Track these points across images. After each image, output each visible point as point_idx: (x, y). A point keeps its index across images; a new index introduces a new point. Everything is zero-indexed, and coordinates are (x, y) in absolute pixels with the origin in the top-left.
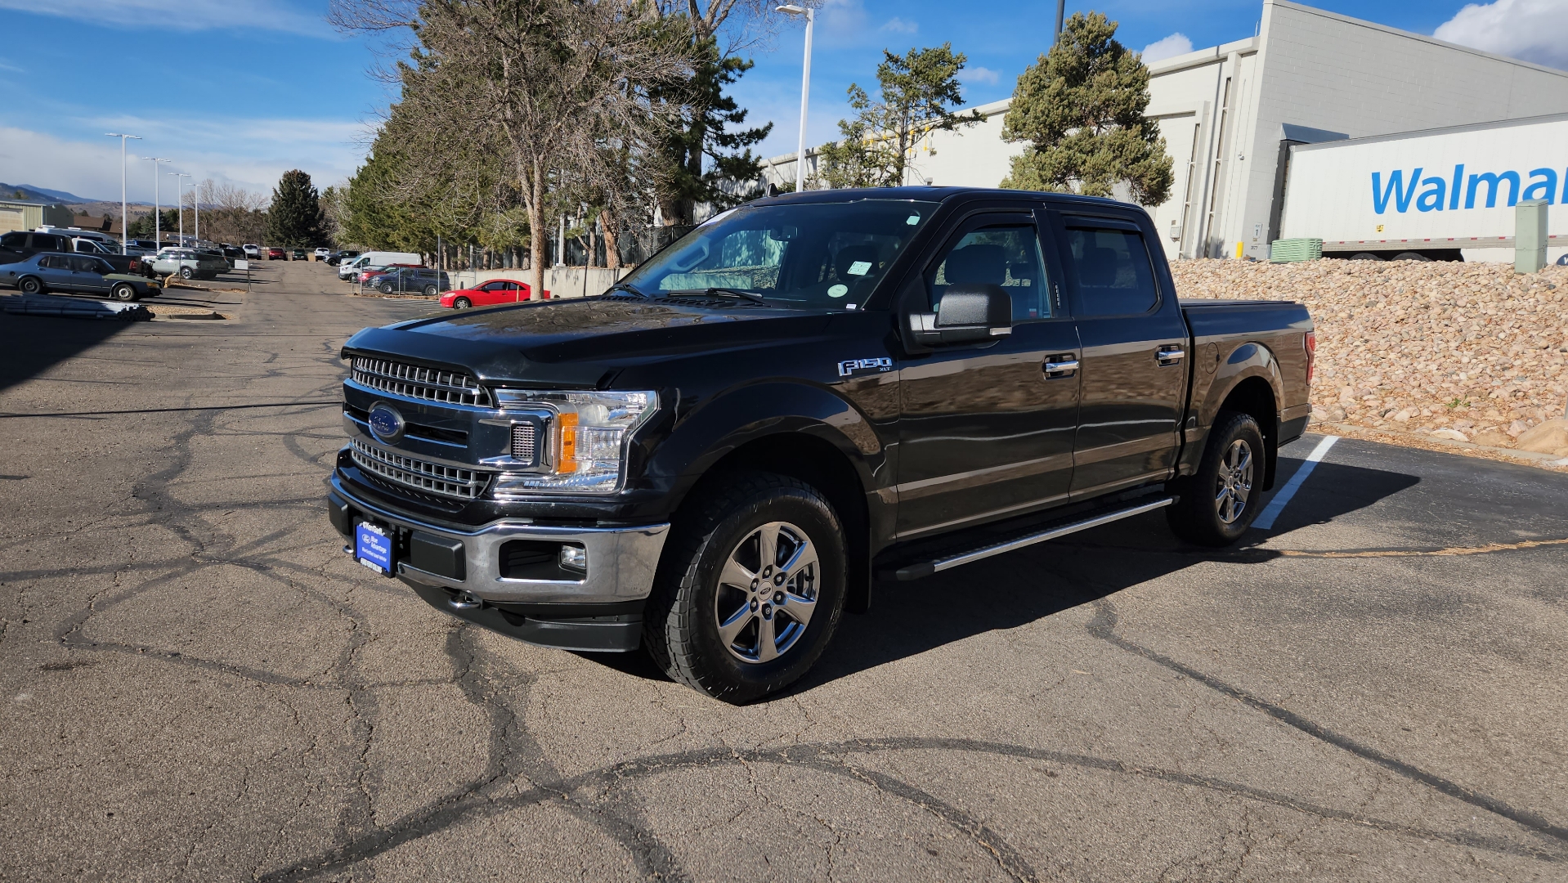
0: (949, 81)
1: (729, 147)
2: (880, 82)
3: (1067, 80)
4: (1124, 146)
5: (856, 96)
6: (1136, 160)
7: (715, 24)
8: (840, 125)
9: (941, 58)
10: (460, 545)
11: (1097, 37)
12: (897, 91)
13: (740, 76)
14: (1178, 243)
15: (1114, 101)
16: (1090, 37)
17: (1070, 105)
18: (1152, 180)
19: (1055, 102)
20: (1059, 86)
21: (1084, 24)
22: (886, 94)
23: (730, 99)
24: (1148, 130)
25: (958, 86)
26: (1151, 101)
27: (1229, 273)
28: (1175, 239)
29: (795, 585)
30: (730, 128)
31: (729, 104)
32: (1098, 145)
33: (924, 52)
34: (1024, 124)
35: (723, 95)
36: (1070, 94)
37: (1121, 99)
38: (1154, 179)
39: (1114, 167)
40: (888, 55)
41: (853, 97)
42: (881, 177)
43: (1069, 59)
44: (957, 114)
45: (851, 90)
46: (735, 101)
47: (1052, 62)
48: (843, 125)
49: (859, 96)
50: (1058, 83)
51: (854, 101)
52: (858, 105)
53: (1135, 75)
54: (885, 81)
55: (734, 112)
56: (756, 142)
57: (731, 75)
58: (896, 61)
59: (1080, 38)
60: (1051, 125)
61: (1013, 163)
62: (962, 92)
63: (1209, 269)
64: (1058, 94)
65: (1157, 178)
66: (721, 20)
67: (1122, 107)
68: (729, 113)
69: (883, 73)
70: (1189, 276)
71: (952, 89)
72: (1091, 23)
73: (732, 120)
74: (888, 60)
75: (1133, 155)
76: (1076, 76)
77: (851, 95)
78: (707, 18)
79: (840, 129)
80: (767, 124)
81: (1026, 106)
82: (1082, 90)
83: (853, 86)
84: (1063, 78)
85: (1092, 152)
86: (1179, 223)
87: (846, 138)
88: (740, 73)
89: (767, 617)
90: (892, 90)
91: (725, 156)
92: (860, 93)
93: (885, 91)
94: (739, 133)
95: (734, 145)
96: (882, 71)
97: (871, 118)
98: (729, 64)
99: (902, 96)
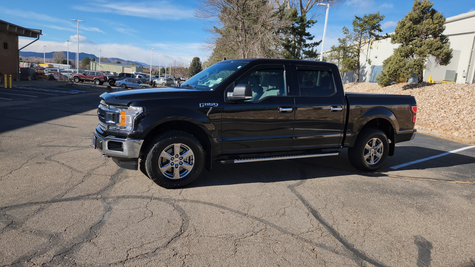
0: (377, 24)
1: (307, 48)
2: (353, 26)
3: (413, 23)
4: (432, 44)
5: (345, 31)
6: (437, 49)
7: (308, 10)
8: (338, 40)
9: (375, 17)
10: (101, 141)
11: (425, 8)
12: (359, 29)
13: (313, 25)
14: (465, 78)
15: (430, 29)
16: (422, 8)
17: (413, 31)
18: (443, 56)
19: (407, 30)
20: (410, 25)
21: (421, 4)
22: (354, 29)
23: (309, 33)
24: (444, 39)
25: (380, 26)
26: (446, 29)
27: (468, 89)
28: (464, 77)
29: (188, 161)
30: (308, 42)
31: (308, 34)
32: (423, 44)
33: (370, 15)
34: (397, 38)
35: (307, 32)
36: (414, 27)
37: (432, 28)
38: (444, 56)
39: (427, 51)
40: (356, 17)
41: (344, 31)
42: (351, 56)
43: (414, 16)
44: (380, 35)
45: (343, 28)
46: (310, 34)
47: (409, 16)
48: (339, 39)
49: (346, 30)
50: (409, 24)
51: (344, 32)
52: (345, 33)
53: (439, 20)
54: (355, 25)
55: (310, 37)
56: (316, 46)
57: (310, 25)
58: (359, 19)
59: (418, 8)
60: (405, 38)
61: (394, 51)
62: (381, 28)
63: (461, 87)
64: (409, 28)
65: (445, 56)
66: (310, 9)
67: (433, 31)
68: (308, 37)
69: (354, 23)
70: (452, 89)
71: (378, 27)
72: (423, 3)
73: (309, 39)
74: (356, 19)
75: (436, 47)
76: (417, 21)
77: (343, 30)
78: (305, 8)
79: (339, 41)
80: (320, 41)
81: (397, 32)
82: (418, 26)
83: (344, 27)
84: (412, 22)
85: (421, 46)
86: (466, 71)
87: (340, 44)
88: (313, 24)
89: (177, 168)
90: (357, 28)
91: (306, 50)
92: (346, 29)
93: (354, 28)
94: (311, 43)
95: (309, 47)
96: (354, 22)
97: (349, 37)
98: (310, 22)
99: (360, 30)
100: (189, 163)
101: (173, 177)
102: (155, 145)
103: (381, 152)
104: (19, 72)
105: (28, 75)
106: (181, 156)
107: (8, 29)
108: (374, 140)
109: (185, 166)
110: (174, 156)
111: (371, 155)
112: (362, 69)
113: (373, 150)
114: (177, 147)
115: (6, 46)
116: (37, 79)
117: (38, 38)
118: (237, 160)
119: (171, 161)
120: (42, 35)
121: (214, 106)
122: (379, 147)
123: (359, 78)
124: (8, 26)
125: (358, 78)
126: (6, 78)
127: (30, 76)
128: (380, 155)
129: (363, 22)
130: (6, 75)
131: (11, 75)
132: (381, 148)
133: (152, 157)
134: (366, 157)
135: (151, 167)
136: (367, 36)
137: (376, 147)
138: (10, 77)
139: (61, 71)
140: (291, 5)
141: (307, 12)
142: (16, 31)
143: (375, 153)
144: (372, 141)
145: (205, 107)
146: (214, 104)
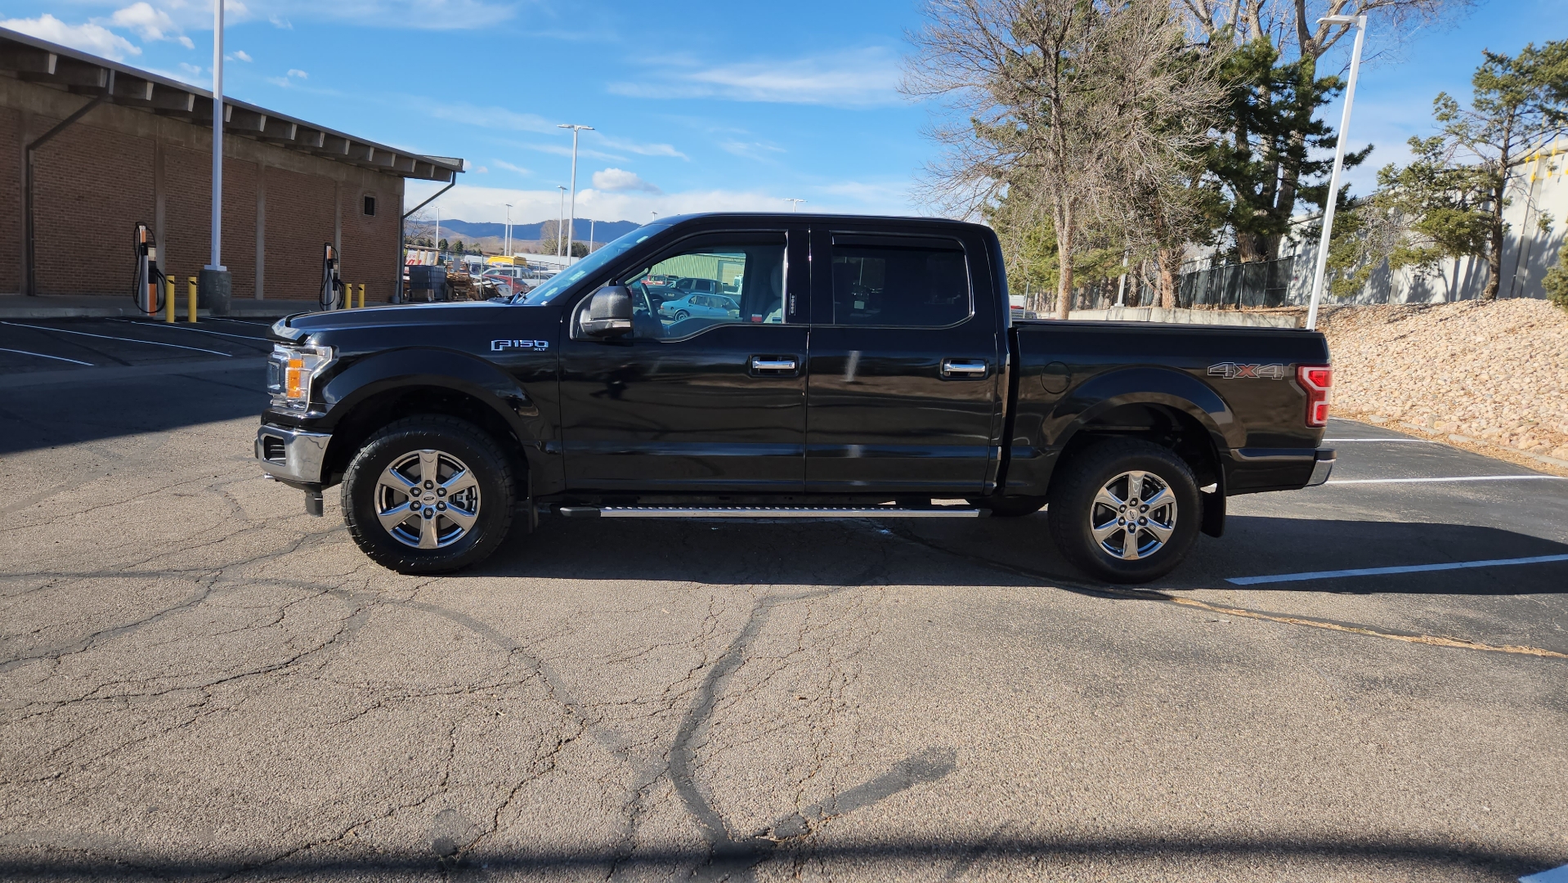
1: (1312, 175)
2: (1475, 88)
5: (1443, 107)
7: (1329, 38)
8: (1410, 143)
12: (1495, 97)
13: (1336, 95)
22: (1477, 101)
23: (1320, 122)
30: (1314, 154)
31: (1317, 128)
33: (1548, 45)
35: (1313, 119)
40: (1489, 55)
41: (1439, 109)
45: (1438, 100)
46: (1326, 125)
48: (1415, 142)
49: (1446, 106)
51: (1438, 114)
52: (1444, 117)
54: (1480, 86)
55: (1326, 137)
56: (1348, 168)
57: (1325, 96)
58: (1501, 61)
66: (1338, 37)
68: (1319, 138)
69: (1483, 80)
73: (1321, 146)
74: (1488, 61)
77: (1436, 107)
78: (1317, 35)
79: (1411, 147)
80: (1365, 147)
83: (1442, 95)
87: (1416, 158)
88: (1336, 92)
89: (428, 517)
90: (1488, 97)
91: (1310, 185)
92: (1449, 103)
93: (1479, 97)
94: (1327, 159)
95: (1318, 173)
96: (1480, 74)
97: (1460, 133)
98: (1325, 84)
99: (1501, 102)
100: (469, 510)
101: (418, 542)
102: (361, 450)
103: (1170, 521)
104: (401, 277)
105: (428, 286)
106: (442, 486)
107: (370, 159)
108: (1135, 479)
109: (453, 514)
110: (420, 485)
111: (1125, 527)
112: (1552, 251)
113: (1133, 511)
114: (429, 460)
115: (369, 206)
116: (450, 296)
117: (451, 183)
118: (610, 508)
119: (412, 499)
120: (464, 172)
121: (536, 349)
122: (1156, 502)
123: (1498, 282)
124: (372, 151)
125: (1494, 283)
126: (349, 293)
127: (431, 288)
128: (1164, 533)
129: (1512, 72)
130: (350, 285)
131: (362, 286)
132: (1170, 504)
133: (352, 481)
134: (1101, 534)
135: (350, 509)
136: (1537, 123)
137: (1144, 503)
138: (361, 289)
139: (527, 274)
140: (1264, 27)
141: (1325, 49)
142: (393, 165)
143: (1142, 521)
144: (1125, 480)
145: (506, 350)
146: (534, 343)
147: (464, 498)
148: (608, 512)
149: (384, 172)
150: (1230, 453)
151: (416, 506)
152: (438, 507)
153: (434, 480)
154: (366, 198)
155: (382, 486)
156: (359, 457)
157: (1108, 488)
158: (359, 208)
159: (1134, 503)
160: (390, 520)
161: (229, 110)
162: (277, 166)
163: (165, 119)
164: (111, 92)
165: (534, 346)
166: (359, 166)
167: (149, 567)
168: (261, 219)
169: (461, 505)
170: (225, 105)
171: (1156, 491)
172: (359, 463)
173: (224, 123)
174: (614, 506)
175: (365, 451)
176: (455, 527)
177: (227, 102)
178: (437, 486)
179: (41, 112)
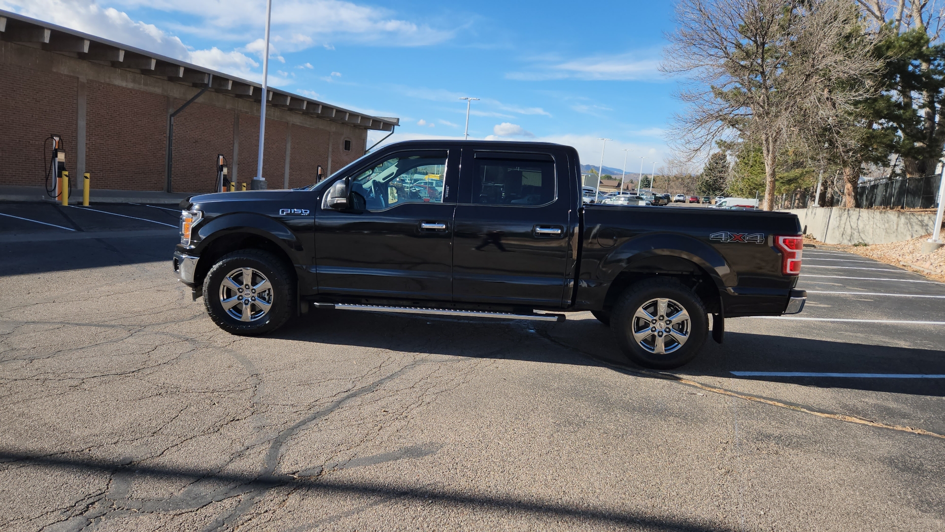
100: (268, 301)
101: (241, 317)
102: (213, 266)
103: (686, 332)
106: (254, 288)
108: (662, 303)
111: (656, 333)
113: (661, 323)
115: (347, 145)
117: (392, 132)
118: (341, 304)
120: (399, 126)
122: (676, 319)
128: (682, 339)
134: (639, 337)
137: (668, 319)
142: (359, 123)
143: (668, 330)
144: (655, 304)
145: (287, 214)
146: (302, 211)
147: (266, 295)
148: (339, 306)
149: (356, 126)
150: (726, 290)
151: (240, 298)
152: (252, 299)
153: (250, 284)
154: (346, 141)
155: (224, 286)
156: (212, 270)
157: (645, 309)
158: (342, 146)
159: (662, 318)
160: (227, 305)
161: (271, 94)
162: (298, 124)
163: (240, 100)
164: (210, 86)
165: (302, 213)
166: (343, 123)
167: (113, 323)
168: (288, 152)
169: (264, 299)
170: (268, 91)
171: (678, 311)
172: (212, 274)
173: (268, 101)
174: (343, 303)
175: (215, 267)
176: (261, 311)
177: (269, 90)
178: (251, 287)
179: (178, 98)
